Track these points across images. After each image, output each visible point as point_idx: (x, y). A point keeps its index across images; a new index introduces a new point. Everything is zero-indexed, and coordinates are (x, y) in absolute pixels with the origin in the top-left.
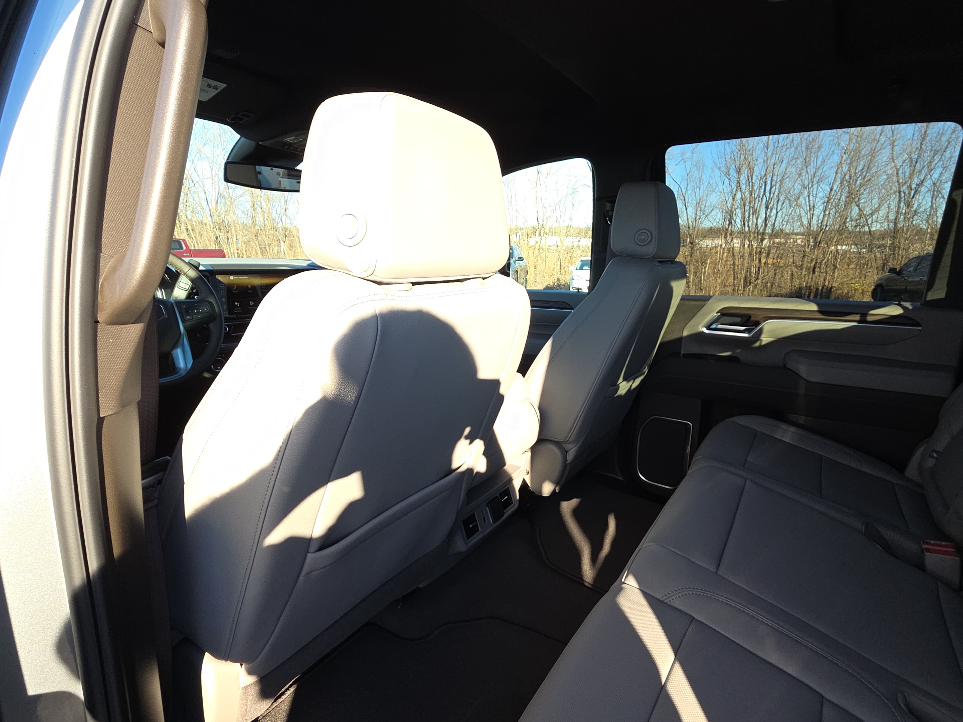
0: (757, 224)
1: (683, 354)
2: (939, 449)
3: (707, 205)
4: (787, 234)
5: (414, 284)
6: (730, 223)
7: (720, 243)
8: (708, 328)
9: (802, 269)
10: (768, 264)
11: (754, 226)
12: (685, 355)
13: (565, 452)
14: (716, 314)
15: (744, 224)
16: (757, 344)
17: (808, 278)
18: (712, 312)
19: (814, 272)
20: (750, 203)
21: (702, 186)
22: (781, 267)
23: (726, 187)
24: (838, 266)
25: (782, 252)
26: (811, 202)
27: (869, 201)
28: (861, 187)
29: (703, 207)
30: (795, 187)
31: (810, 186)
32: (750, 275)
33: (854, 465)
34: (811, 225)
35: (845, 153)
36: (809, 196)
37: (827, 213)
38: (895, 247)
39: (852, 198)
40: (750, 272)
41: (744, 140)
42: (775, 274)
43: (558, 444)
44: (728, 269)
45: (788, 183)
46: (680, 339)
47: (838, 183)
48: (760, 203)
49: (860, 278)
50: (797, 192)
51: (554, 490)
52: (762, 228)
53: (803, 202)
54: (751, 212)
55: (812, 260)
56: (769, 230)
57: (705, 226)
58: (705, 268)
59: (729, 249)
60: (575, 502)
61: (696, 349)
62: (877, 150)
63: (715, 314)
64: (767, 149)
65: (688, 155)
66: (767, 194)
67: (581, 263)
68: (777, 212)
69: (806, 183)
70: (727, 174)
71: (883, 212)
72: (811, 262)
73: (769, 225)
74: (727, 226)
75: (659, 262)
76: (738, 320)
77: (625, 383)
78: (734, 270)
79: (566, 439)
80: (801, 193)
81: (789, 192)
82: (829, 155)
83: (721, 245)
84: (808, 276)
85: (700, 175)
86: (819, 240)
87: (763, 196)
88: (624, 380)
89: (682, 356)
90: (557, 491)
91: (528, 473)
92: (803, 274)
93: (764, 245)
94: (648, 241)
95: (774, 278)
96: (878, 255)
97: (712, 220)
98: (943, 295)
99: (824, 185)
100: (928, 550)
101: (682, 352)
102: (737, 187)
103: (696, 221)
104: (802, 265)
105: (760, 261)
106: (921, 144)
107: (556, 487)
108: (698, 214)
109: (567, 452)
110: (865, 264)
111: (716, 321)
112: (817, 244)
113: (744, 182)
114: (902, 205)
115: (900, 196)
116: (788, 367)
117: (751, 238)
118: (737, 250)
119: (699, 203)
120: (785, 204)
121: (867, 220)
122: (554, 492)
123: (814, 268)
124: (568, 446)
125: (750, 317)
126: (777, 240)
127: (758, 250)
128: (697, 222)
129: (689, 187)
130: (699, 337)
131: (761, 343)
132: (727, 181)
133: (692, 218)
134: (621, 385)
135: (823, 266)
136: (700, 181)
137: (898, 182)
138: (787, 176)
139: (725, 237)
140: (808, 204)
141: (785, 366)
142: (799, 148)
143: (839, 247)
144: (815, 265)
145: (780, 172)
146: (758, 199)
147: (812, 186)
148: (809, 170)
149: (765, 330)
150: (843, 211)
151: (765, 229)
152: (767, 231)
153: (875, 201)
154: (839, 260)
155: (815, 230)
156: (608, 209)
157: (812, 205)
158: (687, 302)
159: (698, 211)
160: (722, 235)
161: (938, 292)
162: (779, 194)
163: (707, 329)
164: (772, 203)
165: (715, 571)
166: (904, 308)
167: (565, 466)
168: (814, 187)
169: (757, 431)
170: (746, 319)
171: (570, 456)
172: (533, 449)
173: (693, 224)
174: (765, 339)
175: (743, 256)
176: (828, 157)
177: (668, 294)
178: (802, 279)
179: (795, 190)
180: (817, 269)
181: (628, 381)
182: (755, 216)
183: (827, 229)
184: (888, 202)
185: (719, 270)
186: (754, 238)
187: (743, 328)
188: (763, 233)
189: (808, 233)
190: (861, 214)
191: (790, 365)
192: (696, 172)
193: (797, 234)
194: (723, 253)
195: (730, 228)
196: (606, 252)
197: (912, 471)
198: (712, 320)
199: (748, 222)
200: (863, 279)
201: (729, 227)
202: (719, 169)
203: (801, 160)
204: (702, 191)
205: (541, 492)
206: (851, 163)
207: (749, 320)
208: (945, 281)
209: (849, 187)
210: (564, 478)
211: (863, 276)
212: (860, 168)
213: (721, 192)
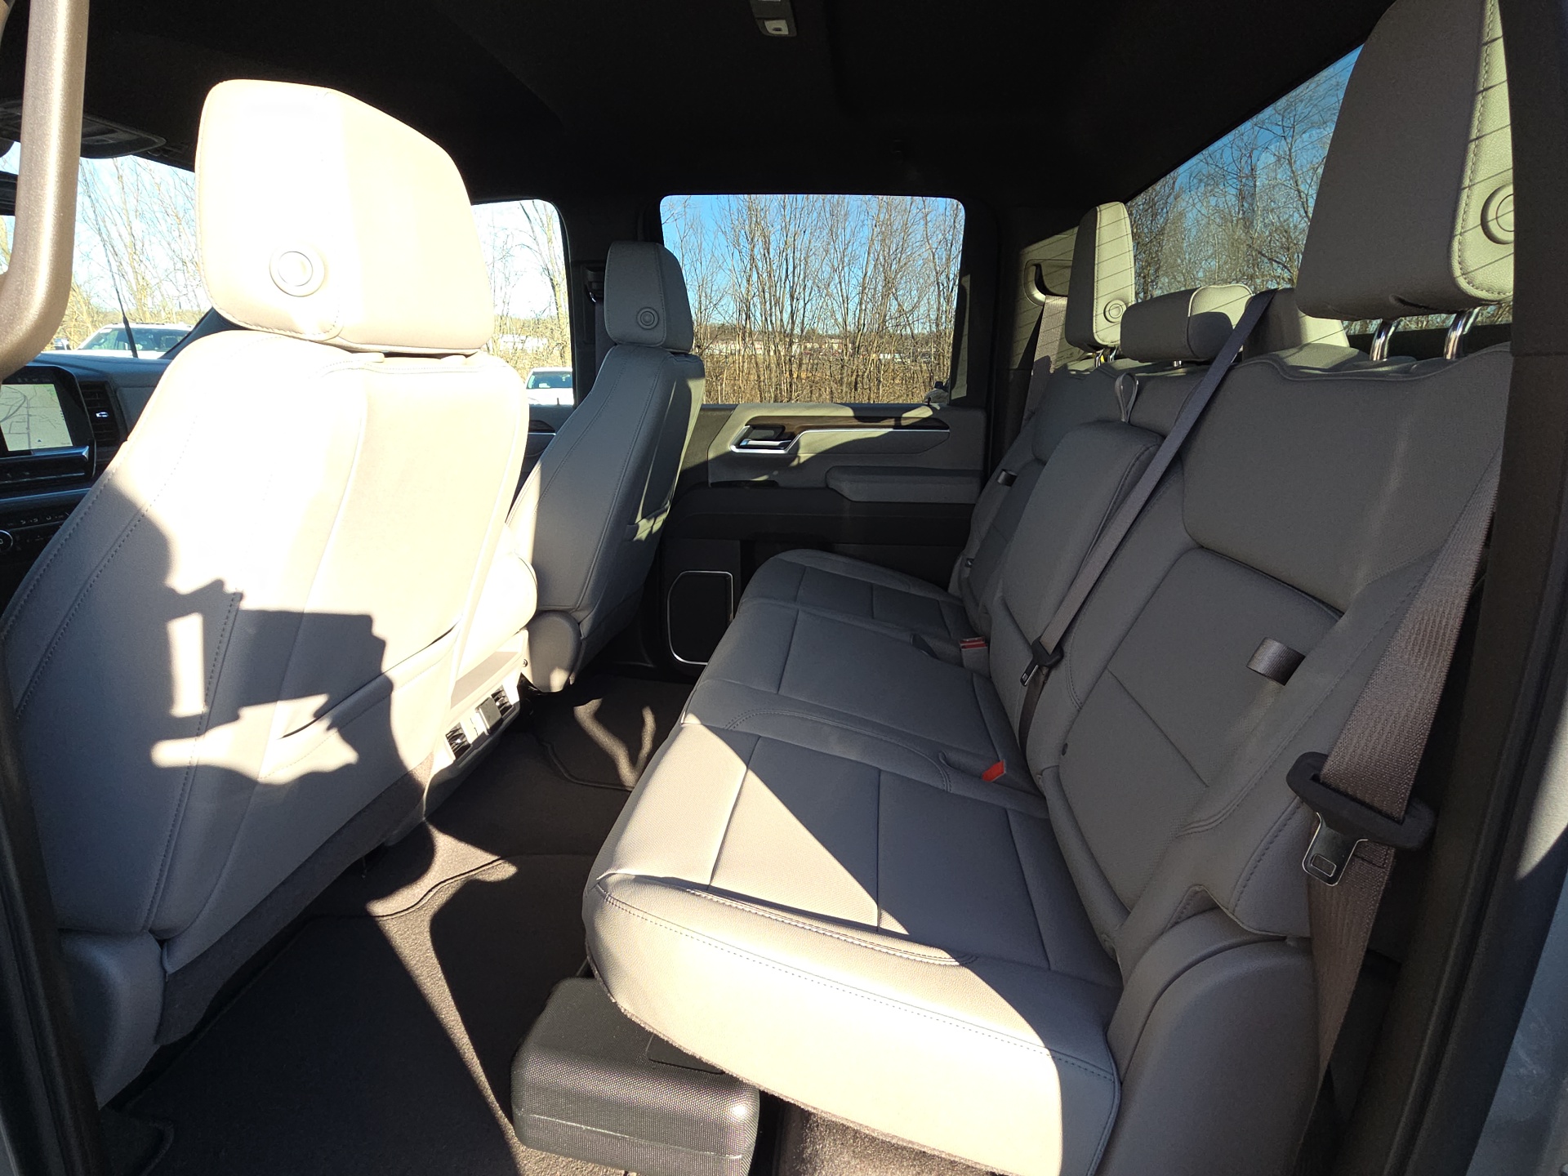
0: (782, 320)
1: (712, 484)
2: (972, 556)
3: (714, 288)
4: (821, 336)
5: (388, 355)
6: (748, 317)
7: (738, 348)
8: (738, 446)
9: (841, 385)
10: (801, 379)
11: (779, 322)
12: (716, 485)
13: (577, 624)
14: (745, 427)
15: (766, 319)
16: (795, 463)
17: (851, 397)
18: (739, 425)
19: (856, 389)
20: (770, 288)
21: (703, 259)
22: (817, 383)
23: (736, 263)
24: (882, 380)
25: (816, 361)
26: (844, 291)
27: (907, 292)
28: (897, 273)
29: (709, 291)
30: (824, 269)
31: (840, 268)
32: (781, 393)
33: (903, 588)
34: (847, 323)
35: (876, 226)
36: (840, 283)
37: (864, 307)
38: (939, 356)
39: (889, 285)
40: (781, 389)
41: (753, 196)
42: (811, 392)
43: (565, 613)
44: (751, 387)
45: (814, 263)
46: (706, 464)
47: (871, 267)
48: (782, 289)
49: (908, 395)
50: (826, 275)
51: (568, 681)
52: (790, 326)
53: (835, 291)
54: (773, 303)
55: (852, 372)
56: (797, 331)
57: (714, 321)
58: (721, 384)
59: (750, 357)
60: (594, 704)
61: (726, 476)
62: (909, 225)
63: (743, 428)
64: (784, 209)
65: (680, 209)
66: (790, 277)
67: (533, 377)
68: (805, 304)
69: (836, 265)
70: (737, 244)
71: (923, 309)
72: (852, 376)
73: (797, 322)
74: (744, 322)
75: (673, 353)
76: (771, 433)
77: (644, 521)
78: (759, 386)
79: (575, 605)
80: (831, 278)
81: (817, 275)
82: (859, 227)
83: (740, 350)
84: (850, 393)
85: (699, 242)
86: (857, 344)
87: (786, 280)
88: (643, 518)
89: (710, 486)
90: (571, 683)
91: (526, 665)
92: (844, 391)
93: (793, 351)
94: (655, 323)
95: (811, 397)
96: (924, 367)
97: (722, 312)
98: (964, 394)
99: (856, 269)
100: (964, 647)
101: (710, 481)
102: (751, 265)
103: (701, 313)
104: (842, 378)
105: (791, 374)
106: (954, 221)
107: (570, 676)
108: (703, 302)
109: (579, 624)
110: (910, 378)
111: (745, 436)
112: (856, 350)
113: (759, 257)
114: (942, 299)
115: (939, 288)
116: (830, 486)
117: (777, 340)
118: (760, 359)
119: (702, 285)
120: (813, 293)
121: (907, 318)
122: (567, 685)
123: (856, 383)
124: (580, 615)
125: (783, 428)
126: (809, 345)
127: (788, 358)
128: (703, 315)
129: (685, 260)
130: (727, 459)
131: (799, 460)
132: (736, 253)
133: (695, 308)
134: (640, 523)
135: (866, 380)
136: (700, 251)
137: (936, 269)
138: (812, 253)
139: (744, 339)
140: (840, 294)
141: (827, 487)
142: (822, 214)
143: (881, 356)
144: (856, 379)
145: (804, 246)
146: (779, 283)
147: (843, 268)
148: (837, 246)
149: (802, 443)
150: (881, 304)
151: (792, 329)
152: (795, 332)
153: (914, 293)
154: (882, 372)
155: (852, 330)
156: (590, 280)
157: (845, 295)
158: (709, 413)
159: (703, 298)
160: (739, 335)
161: (960, 392)
162: (805, 278)
163: (737, 448)
164: (798, 291)
165: (775, 692)
166: (933, 409)
167: (579, 643)
168: (845, 269)
169: (806, 567)
170: (781, 430)
171: (585, 629)
172: (530, 626)
173: (697, 318)
174: (804, 455)
175: (768, 367)
176: (857, 229)
177: (685, 397)
178: (843, 398)
179: (823, 273)
180: (859, 385)
181: (649, 519)
182: (778, 307)
183: (865, 330)
184: (927, 296)
185: (740, 388)
186: (780, 340)
187: (777, 443)
188: (792, 334)
189: (844, 336)
190: (901, 311)
191: (833, 484)
192: (693, 237)
193: (831, 337)
194: (744, 362)
195: (748, 326)
196: (594, 343)
197: (953, 587)
198: (742, 435)
199: (771, 315)
200: (910, 396)
201: (746, 324)
202: (725, 233)
203: (827, 231)
204: (704, 267)
205: (549, 687)
206: (883, 240)
207: (783, 431)
208: (965, 378)
209: (884, 273)
210: (579, 664)
211: (910, 393)
212: (894, 247)
213: (730, 270)
